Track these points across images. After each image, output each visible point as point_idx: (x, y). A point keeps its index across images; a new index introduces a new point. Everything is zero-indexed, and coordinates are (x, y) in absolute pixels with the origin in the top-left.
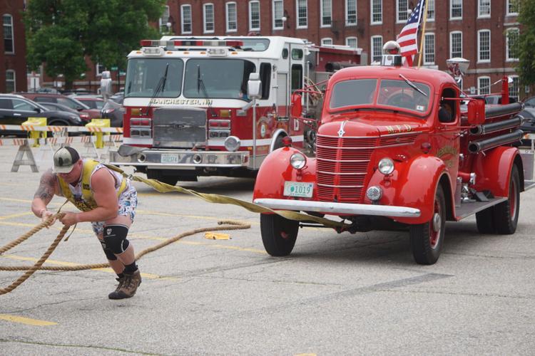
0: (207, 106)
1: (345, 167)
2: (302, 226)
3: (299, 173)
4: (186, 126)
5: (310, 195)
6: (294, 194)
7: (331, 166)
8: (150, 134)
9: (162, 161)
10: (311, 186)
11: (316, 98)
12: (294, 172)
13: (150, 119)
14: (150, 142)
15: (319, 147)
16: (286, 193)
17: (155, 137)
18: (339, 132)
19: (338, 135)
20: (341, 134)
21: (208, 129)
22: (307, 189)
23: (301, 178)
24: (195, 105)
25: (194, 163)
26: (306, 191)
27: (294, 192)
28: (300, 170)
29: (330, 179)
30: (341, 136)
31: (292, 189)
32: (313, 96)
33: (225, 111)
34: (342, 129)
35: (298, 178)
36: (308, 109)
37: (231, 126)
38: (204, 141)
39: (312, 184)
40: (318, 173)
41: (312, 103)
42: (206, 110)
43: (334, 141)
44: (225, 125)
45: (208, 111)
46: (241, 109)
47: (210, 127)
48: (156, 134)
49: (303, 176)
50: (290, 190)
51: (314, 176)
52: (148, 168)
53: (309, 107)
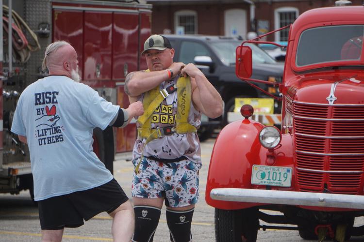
1: (337, 145)
2: (264, 228)
3: (270, 154)
5: (288, 183)
6: (265, 182)
7: (318, 144)
10: (288, 171)
11: (26, 47)
12: (263, 152)
15: (296, 118)
16: (255, 180)
18: (328, 98)
19: (327, 102)
20: (332, 100)
22: (284, 175)
23: (272, 161)
26: (283, 179)
27: (265, 180)
28: (271, 150)
29: (317, 162)
30: (331, 104)
31: (263, 176)
32: (21, 44)
34: (332, 94)
35: (269, 160)
36: (11, 69)
39: (291, 168)
40: (298, 153)
41: (18, 57)
43: (322, 111)
49: (275, 158)
51: (292, 158)
53: (14, 64)
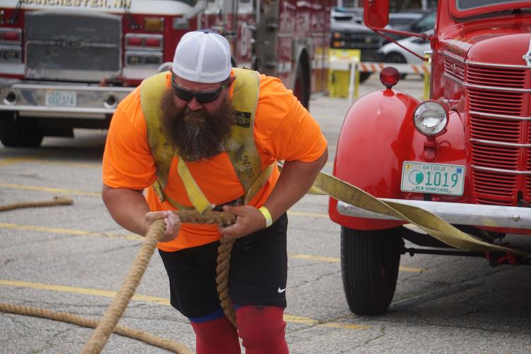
0: (122, 10)
2: (412, 252)
3: (430, 143)
4: (83, 44)
5: (458, 190)
6: (423, 188)
7: (508, 130)
8: (20, 55)
9: (47, 102)
10: (459, 171)
12: (419, 141)
13: (20, 31)
14: (19, 69)
15: (470, 89)
16: (407, 184)
17: (28, 62)
18: (526, 57)
19: (524, 62)
21: (124, 50)
22: (452, 177)
23: (432, 155)
24: (99, 9)
25: (104, 107)
26: (450, 183)
27: (422, 185)
28: (432, 138)
31: (420, 178)
33: (155, 20)
35: (427, 153)
37: (164, 46)
38: (116, 69)
39: (463, 167)
40: (474, 143)
42: (119, 18)
44: (154, 44)
45: (123, 20)
46: (180, 16)
47: (127, 47)
48: (30, 56)
49: (438, 150)
50: (414, 180)
51: (464, 151)
52: (21, 114)
